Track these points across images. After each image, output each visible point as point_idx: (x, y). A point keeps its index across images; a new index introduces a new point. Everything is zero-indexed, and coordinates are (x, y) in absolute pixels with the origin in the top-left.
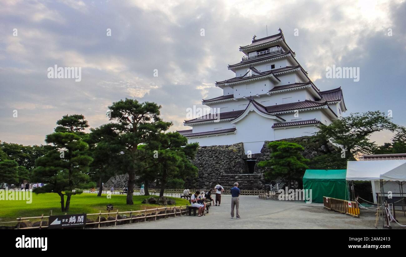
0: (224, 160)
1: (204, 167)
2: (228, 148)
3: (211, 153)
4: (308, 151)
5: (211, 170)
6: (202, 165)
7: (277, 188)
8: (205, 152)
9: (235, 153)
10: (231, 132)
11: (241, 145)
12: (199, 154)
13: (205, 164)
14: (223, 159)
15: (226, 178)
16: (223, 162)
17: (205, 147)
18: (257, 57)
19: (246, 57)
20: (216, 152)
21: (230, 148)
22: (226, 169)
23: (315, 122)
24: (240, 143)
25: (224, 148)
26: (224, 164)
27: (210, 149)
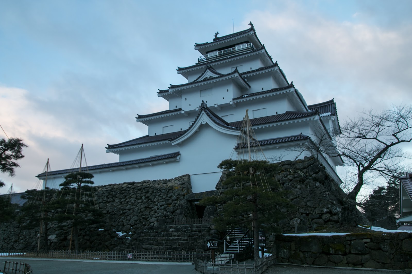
0: (159, 202)
1: (126, 214)
2: (166, 184)
3: (140, 192)
4: (291, 185)
5: (136, 219)
6: (125, 211)
7: (237, 248)
8: (132, 191)
9: (176, 190)
10: (172, 157)
11: (186, 179)
12: (122, 194)
13: (129, 210)
14: (157, 201)
15: (155, 231)
16: (157, 205)
17: (133, 183)
18: (218, 57)
19: (203, 57)
20: (148, 190)
21: (170, 184)
22: (160, 217)
23: (302, 138)
24: (184, 176)
25: (161, 184)
26: (158, 209)
27: (139, 187)
